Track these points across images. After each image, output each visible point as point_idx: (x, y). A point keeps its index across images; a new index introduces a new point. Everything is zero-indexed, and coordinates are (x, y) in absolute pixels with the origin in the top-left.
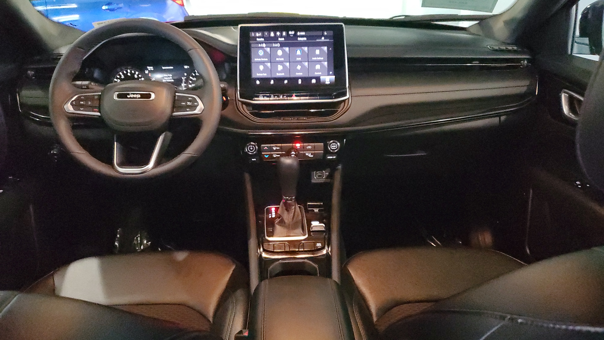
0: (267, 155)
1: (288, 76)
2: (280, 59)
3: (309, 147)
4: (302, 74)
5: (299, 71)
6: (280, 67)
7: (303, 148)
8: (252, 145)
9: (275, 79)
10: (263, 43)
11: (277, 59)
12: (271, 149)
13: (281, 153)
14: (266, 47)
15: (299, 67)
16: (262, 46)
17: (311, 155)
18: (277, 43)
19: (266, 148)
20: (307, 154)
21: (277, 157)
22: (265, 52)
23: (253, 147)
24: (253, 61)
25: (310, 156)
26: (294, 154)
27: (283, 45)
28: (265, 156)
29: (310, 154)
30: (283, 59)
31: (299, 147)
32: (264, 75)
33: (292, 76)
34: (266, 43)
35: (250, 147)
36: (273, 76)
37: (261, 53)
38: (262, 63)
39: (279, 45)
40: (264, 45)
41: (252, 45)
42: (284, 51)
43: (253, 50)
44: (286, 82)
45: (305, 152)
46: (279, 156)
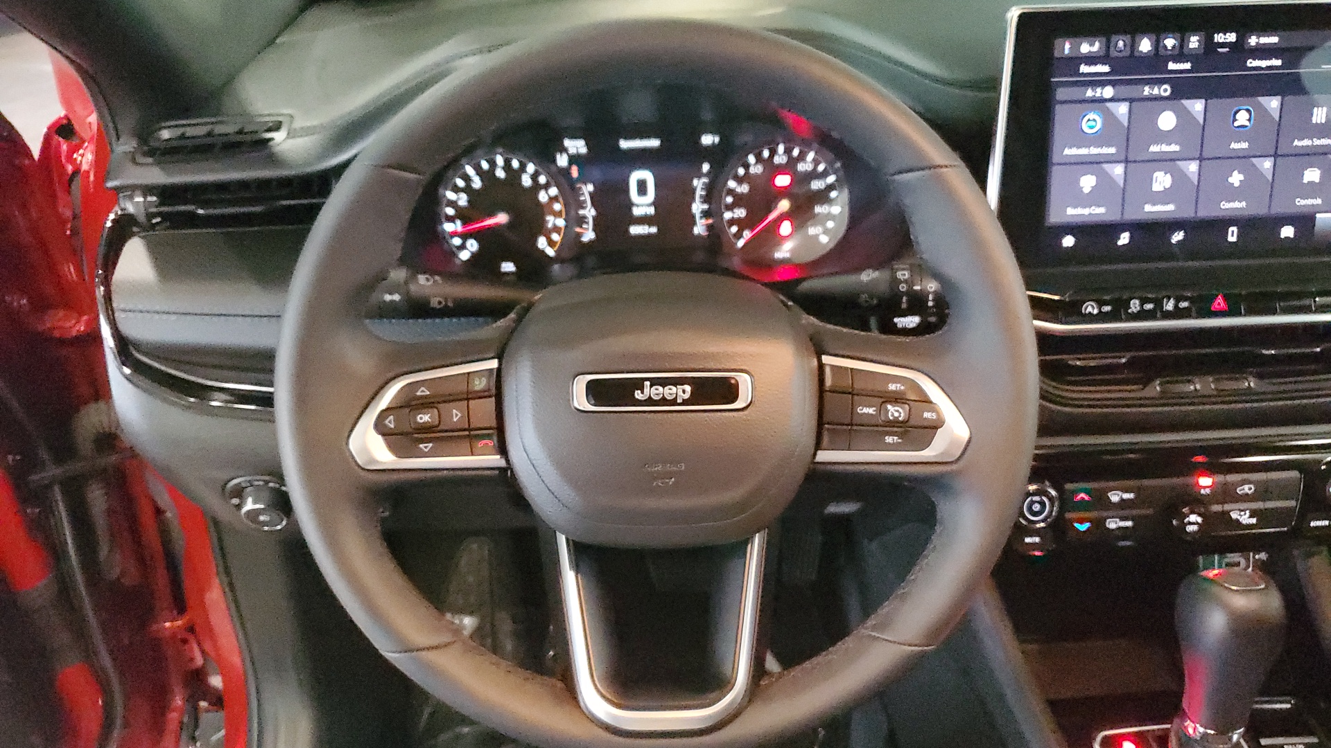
0: (1081, 522)
1: (1188, 213)
2: (1165, 148)
3: (1246, 487)
4: (1243, 204)
5: (1233, 194)
6: (1162, 181)
7: (1226, 494)
9: (1136, 227)
10: (1103, 84)
11: (1154, 148)
12: (1099, 500)
13: (1135, 512)
14: (1111, 100)
15: (1236, 179)
16: (1098, 95)
17: (1251, 516)
18: (1161, 82)
19: (1082, 495)
20: (1234, 515)
21: (1119, 528)
22: (1109, 117)
23: (1042, 504)
24: (1056, 158)
25: (1244, 522)
26: (1197, 523)
27: (1183, 89)
28: (1077, 525)
29: (1247, 512)
30: (1175, 148)
31: (1208, 491)
32: (1097, 212)
33: (1203, 213)
34: (1113, 84)
35: (1033, 502)
36: (1131, 215)
37: (1092, 122)
38: (1092, 164)
39: (1165, 90)
40: (1108, 92)
41: (1061, 94)
42: (1184, 116)
43: (1060, 112)
44: (1178, 237)
45: (1227, 507)
46: (1129, 524)
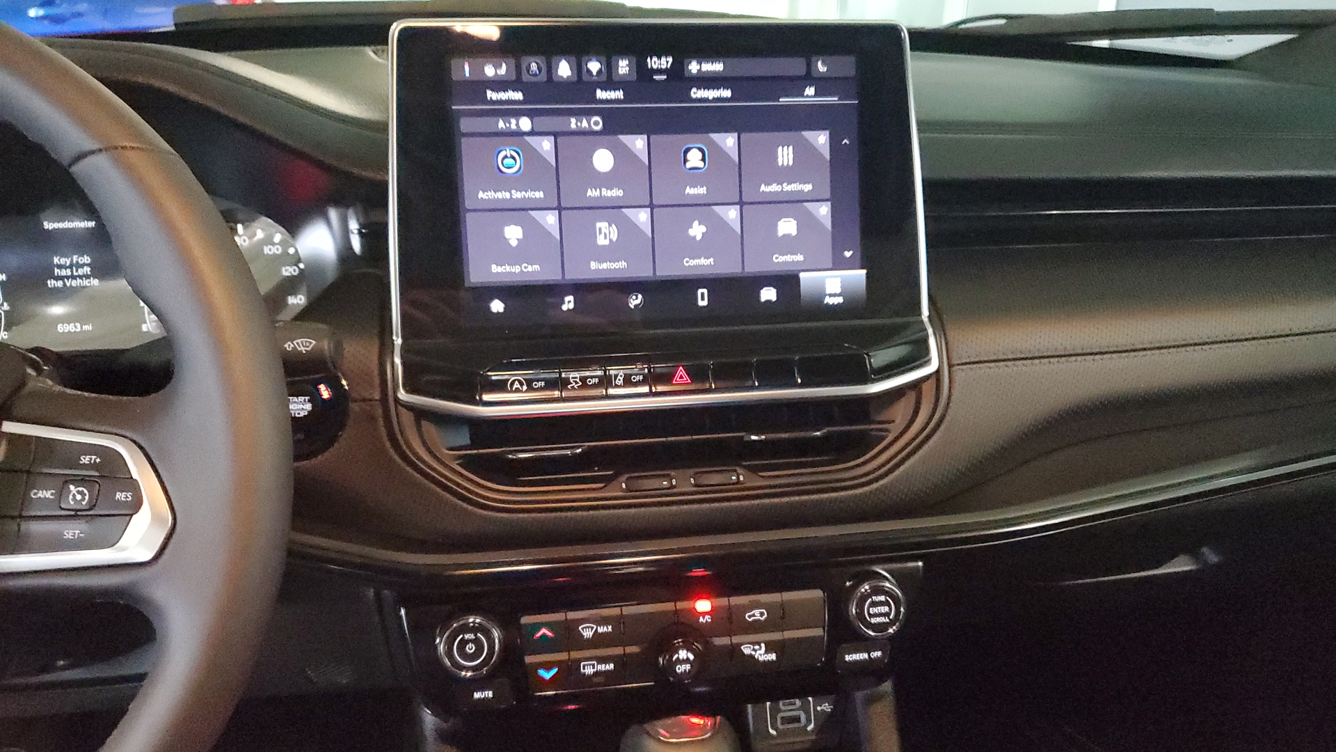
0: (547, 666)
1: (643, 271)
2: (606, 193)
3: (757, 612)
4: (711, 261)
5: (697, 249)
6: (606, 233)
7: (730, 622)
8: (474, 630)
9: (581, 289)
10: (518, 114)
11: (591, 193)
12: (568, 637)
13: (618, 651)
14: (532, 133)
15: (697, 230)
16: (513, 127)
17: (767, 652)
18: (589, 113)
19: (544, 631)
20: (747, 650)
21: (597, 674)
22: (532, 156)
23: (477, 641)
24: (468, 204)
25: (761, 659)
26: (687, 661)
27: (617, 122)
28: (542, 672)
29: (763, 645)
30: (617, 193)
31: (708, 619)
32: (530, 271)
33: (666, 270)
34: (530, 114)
35: (464, 643)
36: (574, 274)
37: (509, 161)
38: (517, 211)
39: (597, 123)
40: (525, 124)
41: (465, 125)
42: (623, 155)
43: (468, 149)
44: (635, 301)
45: (736, 640)
46: (611, 667)
